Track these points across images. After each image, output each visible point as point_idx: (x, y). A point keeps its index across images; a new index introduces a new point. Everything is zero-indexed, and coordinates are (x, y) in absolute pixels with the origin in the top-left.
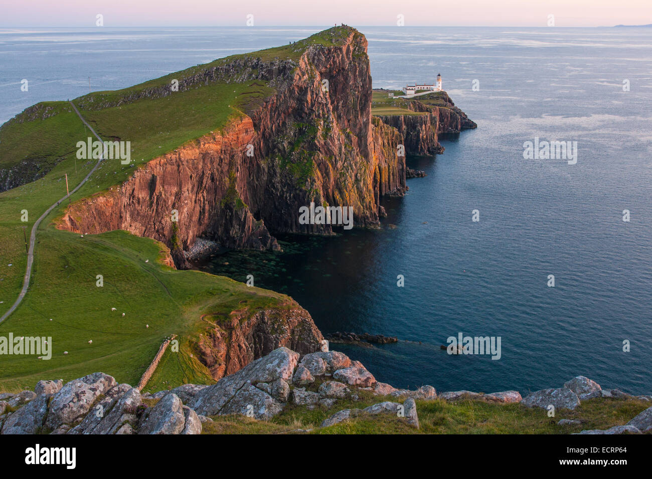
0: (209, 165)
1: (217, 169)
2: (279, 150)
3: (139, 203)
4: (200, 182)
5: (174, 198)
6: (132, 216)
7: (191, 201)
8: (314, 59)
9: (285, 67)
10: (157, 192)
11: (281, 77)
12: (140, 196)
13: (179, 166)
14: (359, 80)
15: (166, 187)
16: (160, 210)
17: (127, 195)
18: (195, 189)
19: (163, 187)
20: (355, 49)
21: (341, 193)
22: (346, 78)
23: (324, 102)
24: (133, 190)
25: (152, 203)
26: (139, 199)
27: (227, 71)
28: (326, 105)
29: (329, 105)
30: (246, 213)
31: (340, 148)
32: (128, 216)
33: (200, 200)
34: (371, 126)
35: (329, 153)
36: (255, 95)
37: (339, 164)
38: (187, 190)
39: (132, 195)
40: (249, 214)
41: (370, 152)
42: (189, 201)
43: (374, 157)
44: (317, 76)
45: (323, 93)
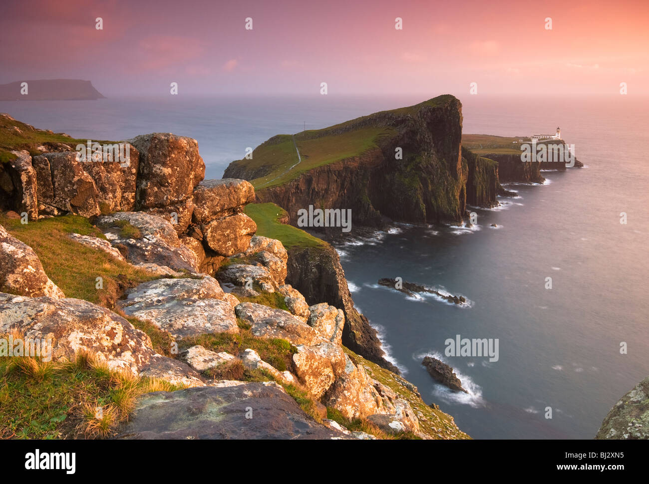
1: (355, 178)
3: (301, 192)
6: (296, 200)
7: (336, 195)
8: (424, 115)
9: (406, 119)
10: (312, 186)
11: (403, 125)
13: (328, 173)
17: (294, 187)
18: (339, 188)
20: (451, 109)
21: (436, 199)
22: (444, 126)
23: (428, 141)
27: (375, 120)
28: (430, 143)
29: (432, 143)
30: (369, 205)
31: (437, 171)
32: (294, 199)
33: (342, 195)
34: (460, 157)
35: (429, 173)
36: (386, 135)
37: (436, 181)
38: (333, 187)
39: (297, 188)
40: (371, 206)
41: (459, 175)
42: (334, 195)
43: (462, 179)
44: (425, 125)
45: (428, 135)
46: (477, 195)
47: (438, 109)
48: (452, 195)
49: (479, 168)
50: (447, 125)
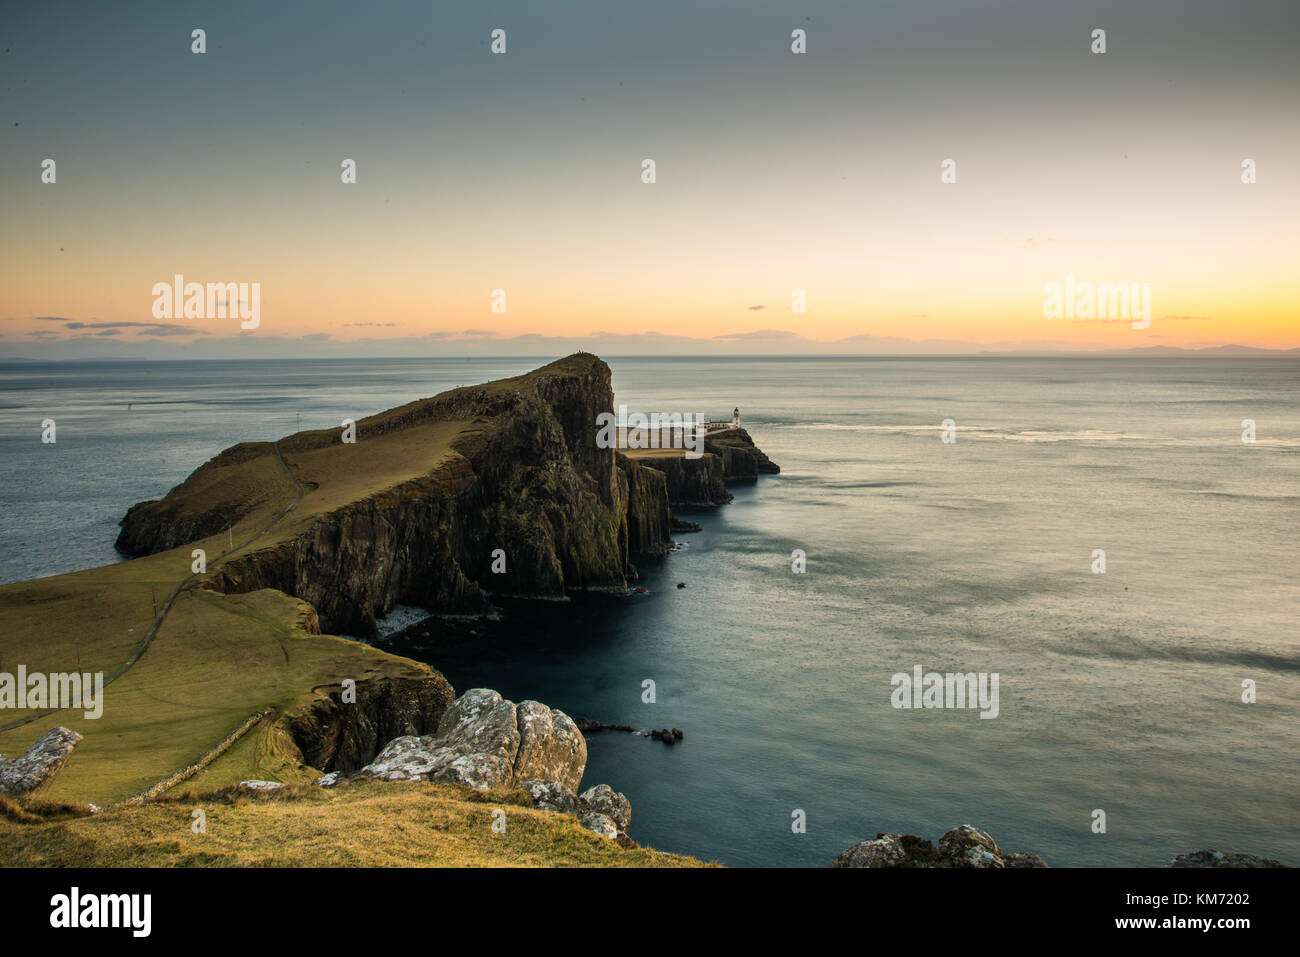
0: (412, 515)
1: (424, 521)
2: (504, 498)
3: (319, 561)
4: (401, 535)
5: (365, 554)
6: (309, 576)
7: (389, 559)
8: (546, 391)
9: (512, 401)
10: (342, 546)
11: (508, 413)
12: (321, 552)
13: (372, 516)
15: (355, 541)
16: (346, 568)
17: (304, 550)
18: (395, 545)
19: (351, 540)
20: (594, 381)
21: (577, 548)
23: (557, 440)
24: (312, 544)
25: (336, 560)
26: (319, 554)
28: (560, 444)
29: (564, 445)
30: (457, 572)
31: (577, 495)
32: (304, 575)
33: (401, 558)
34: (615, 469)
35: (562, 500)
36: (477, 433)
37: (575, 514)
38: (383, 545)
39: (310, 550)
40: (461, 574)
41: (614, 500)
42: (386, 559)
43: (620, 506)
44: (549, 411)
45: (556, 430)
46: (641, 534)
47: (571, 379)
48: (606, 538)
49: (640, 485)
50: (589, 408)
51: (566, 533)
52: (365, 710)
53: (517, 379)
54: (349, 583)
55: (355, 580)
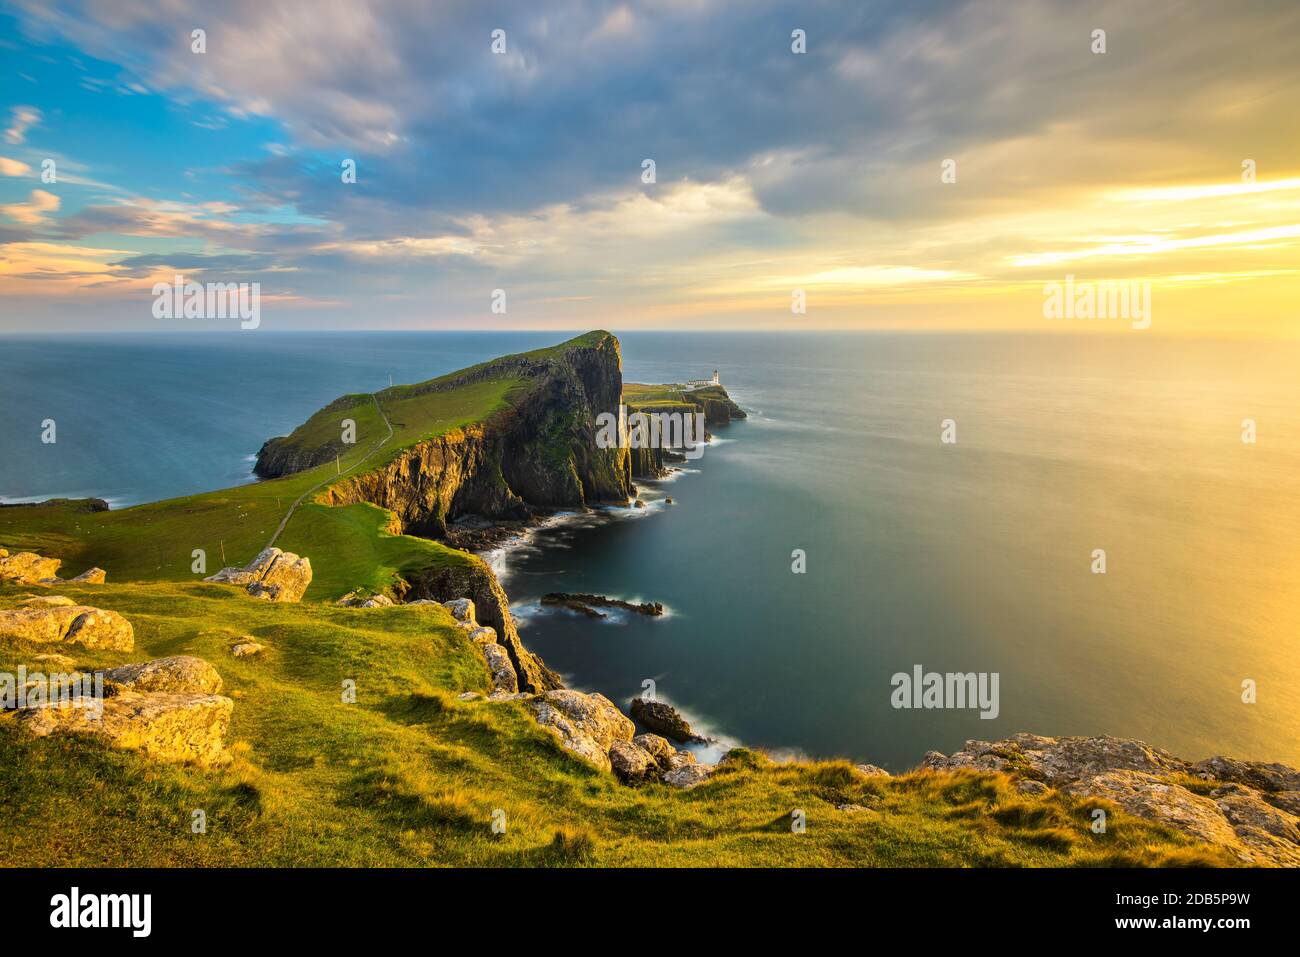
0: (474, 448)
1: (482, 452)
2: (541, 436)
3: (404, 481)
8: (572, 358)
10: (421, 471)
11: (544, 374)
12: (406, 475)
13: (444, 449)
14: (611, 375)
15: (430, 467)
16: (424, 487)
17: (393, 474)
18: (461, 469)
19: (428, 466)
20: (607, 350)
21: (594, 473)
22: (599, 373)
23: (580, 394)
24: (399, 470)
25: (416, 481)
26: (404, 477)
27: (502, 368)
28: (582, 397)
30: (505, 489)
33: (465, 479)
36: (522, 389)
38: (452, 470)
39: (397, 474)
40: (509, 491)
42: (454, 480)
44: (574, 373)
45: (579, 387)
47: (590, 349)
48: (614, 464)
50: (603, 371)
51: (586, 462)
52: (431, 589)
53: (551, 349)
54: (427, 497)
55: (431, 496)
